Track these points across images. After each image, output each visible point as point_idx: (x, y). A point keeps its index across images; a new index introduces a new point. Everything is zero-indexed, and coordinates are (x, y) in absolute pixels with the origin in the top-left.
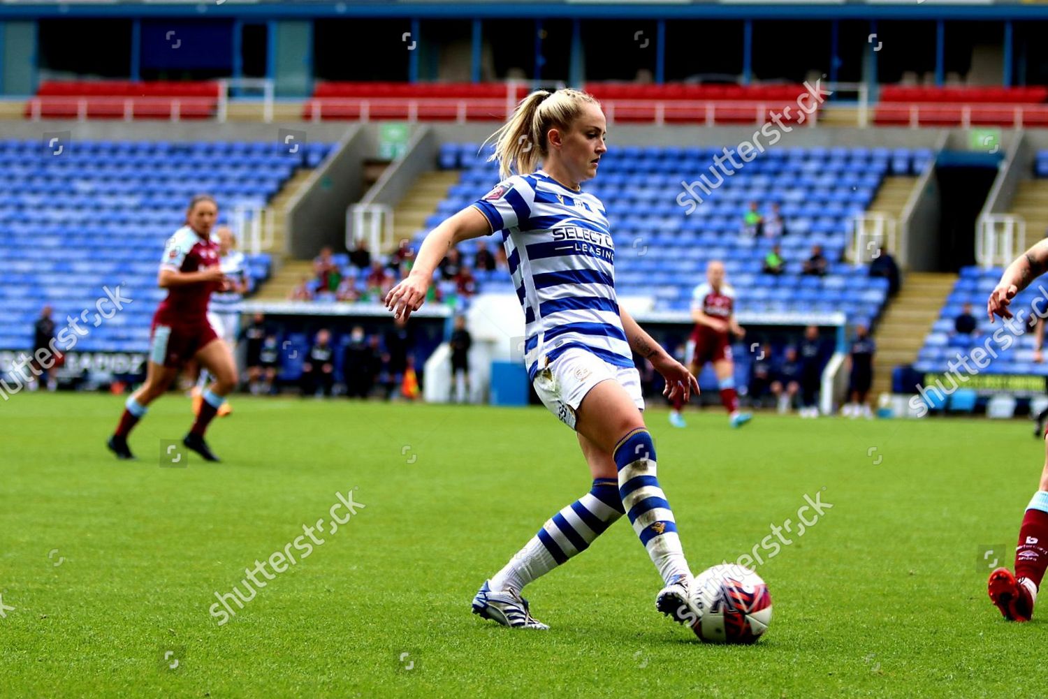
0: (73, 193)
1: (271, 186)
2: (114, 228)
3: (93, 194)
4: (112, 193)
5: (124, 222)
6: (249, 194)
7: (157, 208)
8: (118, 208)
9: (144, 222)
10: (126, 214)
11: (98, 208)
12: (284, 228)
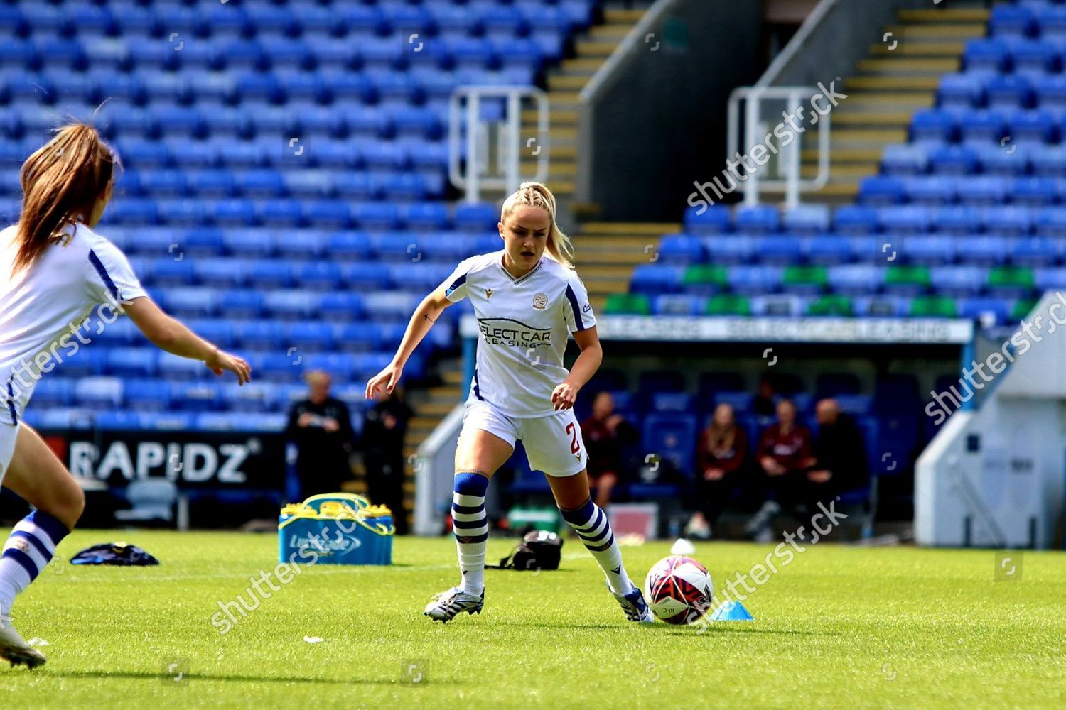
0: (81, 63)
1: (549, 43)
2: (179, 145)
3: (127, 65)
4: (173, 64)
5: (202, 132)
6: (495, 63)
7: (279, 97)
8: (188, 98)
9: (248, 133)
10: (210, 111)
11: (141, 98)
12: (577, 141)
